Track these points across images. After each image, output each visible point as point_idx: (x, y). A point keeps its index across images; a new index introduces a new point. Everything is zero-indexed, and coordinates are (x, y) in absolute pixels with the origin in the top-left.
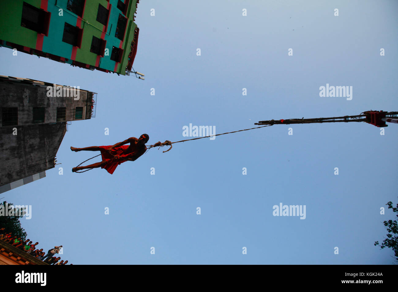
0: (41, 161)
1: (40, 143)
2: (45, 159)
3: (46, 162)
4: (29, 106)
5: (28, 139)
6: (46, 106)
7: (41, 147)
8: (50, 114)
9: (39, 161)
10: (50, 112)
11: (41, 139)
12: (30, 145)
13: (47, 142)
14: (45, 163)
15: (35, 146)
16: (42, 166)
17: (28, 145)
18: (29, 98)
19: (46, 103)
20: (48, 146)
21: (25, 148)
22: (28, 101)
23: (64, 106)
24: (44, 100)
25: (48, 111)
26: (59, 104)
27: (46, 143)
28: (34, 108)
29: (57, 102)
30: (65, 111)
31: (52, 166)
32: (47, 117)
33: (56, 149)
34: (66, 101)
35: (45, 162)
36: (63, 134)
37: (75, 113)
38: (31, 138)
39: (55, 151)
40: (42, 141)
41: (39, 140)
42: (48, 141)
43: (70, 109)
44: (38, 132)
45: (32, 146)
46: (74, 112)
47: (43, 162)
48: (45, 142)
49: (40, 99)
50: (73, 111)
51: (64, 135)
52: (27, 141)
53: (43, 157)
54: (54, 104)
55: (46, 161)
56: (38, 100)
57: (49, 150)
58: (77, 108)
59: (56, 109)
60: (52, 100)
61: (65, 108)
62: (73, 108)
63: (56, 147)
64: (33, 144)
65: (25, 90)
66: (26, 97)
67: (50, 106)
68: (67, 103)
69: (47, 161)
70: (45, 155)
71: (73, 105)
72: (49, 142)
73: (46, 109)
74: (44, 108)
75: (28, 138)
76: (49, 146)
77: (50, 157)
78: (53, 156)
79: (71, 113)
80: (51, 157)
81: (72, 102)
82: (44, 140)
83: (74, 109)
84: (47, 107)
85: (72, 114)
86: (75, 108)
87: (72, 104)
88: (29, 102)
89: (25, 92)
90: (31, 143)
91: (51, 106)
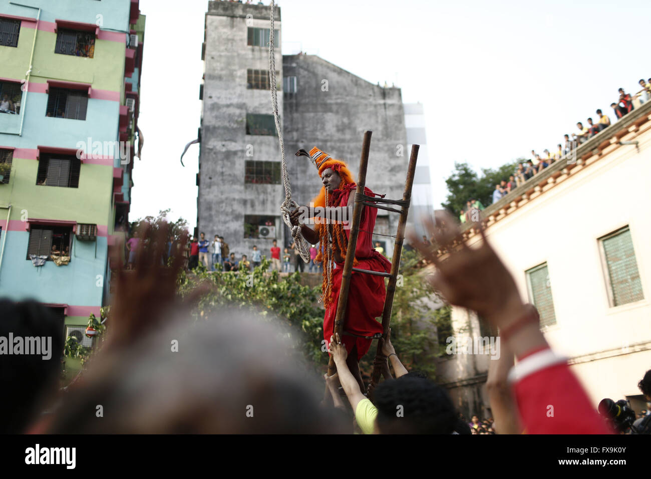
0: (378, 115)
1: (337, 112)
2: (375, 106)
3: (385, 104)
4: (244, 142)
5: (325, 134)
6: (244, 112)
7: (346, 110)
8: (261, 104)
9: (377, 117)
10: (256, 104)
11: (327, 108)
12: (338, 130)
13: (336, 99)
14: (387, 106)
15: (343, 123)
16: (391, 113)
17: (338, 136)
18: (226, 140)
19: (237, 112)
20: (348, 98)
21: (342, 141)
22: (233, 144)
23: (243, 74)
24: (230, 115)
25: (256, 107)
26: (240, 85)
27: (339, 101)
28: (248, 133)
29: (234, 88)
30: (257, 72)
31: (397, 93)
32: (267, 110)
33: (357, 81)
34: (233, 68)
35: (383, 107)
36: (322, 65)
37: (263, 48)
38: (323, 129)
39: (363, 83)
40: (334, 108)
41: (330, 114)
42: (334, 97)
43: (253, 59)
44: (312, 115)
45: (341, 129)
46: (261, 51)
47: (381, 111)
48: (337, 104)
49: (229, 122)
50: (257, 54)
51: (326, 61)
52: (328, 135)
53: (371, 109)
54: (240, 96)
55: (380, 105)
56: (230, 125)
57: (357, 96)
58: (250, 43)
59: (250, 91)
60: (230, 99)
61: (249, 72)
62: (250, 52)
63: (352, 81)
64: (337, 126)
65: (211, 147)
66: (223, 145)
67: (244, 104)
68: (236, 67)
69: (382, 102)
70: (366, 105)
71: (243, 52)
72: (337, 94)
73: (250, 112)
74: (248, 116)
75: (322, 133)
76: (347, 95)
77: (374, 96)
78: (373, 89)
79: (261, 58)
80: (374, 93)
81: (235, 54)
82: (331, 104)
83: (253, 50)
84: (246, 109)
85: (264, 54)
86: (250, 47)
87: (239, 55)
88: (235, 141)
89: (214, 147)
90: (334, 130)
91: (245, 101)
